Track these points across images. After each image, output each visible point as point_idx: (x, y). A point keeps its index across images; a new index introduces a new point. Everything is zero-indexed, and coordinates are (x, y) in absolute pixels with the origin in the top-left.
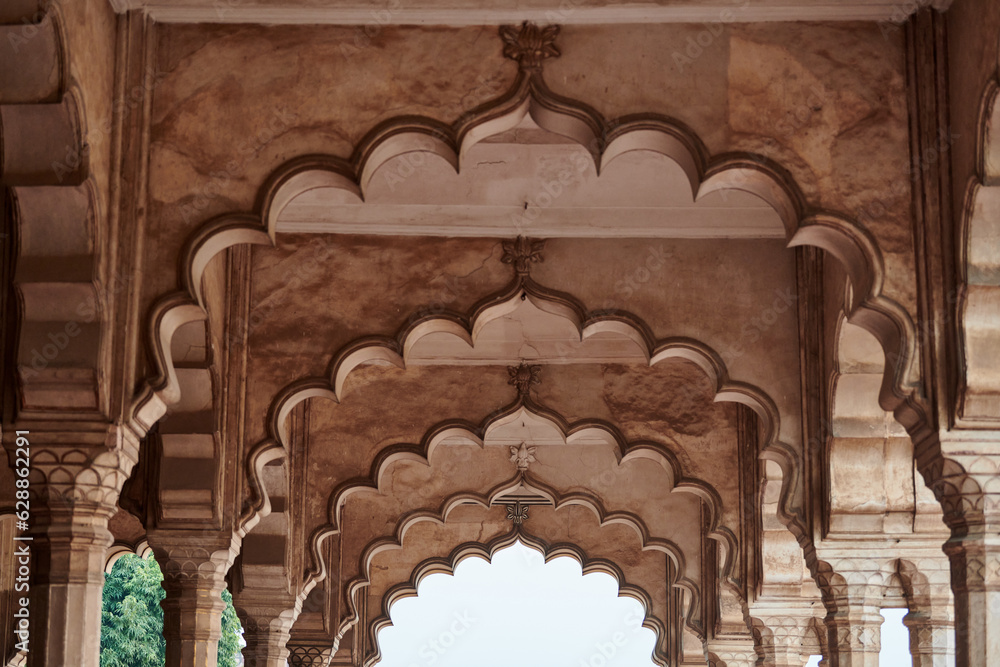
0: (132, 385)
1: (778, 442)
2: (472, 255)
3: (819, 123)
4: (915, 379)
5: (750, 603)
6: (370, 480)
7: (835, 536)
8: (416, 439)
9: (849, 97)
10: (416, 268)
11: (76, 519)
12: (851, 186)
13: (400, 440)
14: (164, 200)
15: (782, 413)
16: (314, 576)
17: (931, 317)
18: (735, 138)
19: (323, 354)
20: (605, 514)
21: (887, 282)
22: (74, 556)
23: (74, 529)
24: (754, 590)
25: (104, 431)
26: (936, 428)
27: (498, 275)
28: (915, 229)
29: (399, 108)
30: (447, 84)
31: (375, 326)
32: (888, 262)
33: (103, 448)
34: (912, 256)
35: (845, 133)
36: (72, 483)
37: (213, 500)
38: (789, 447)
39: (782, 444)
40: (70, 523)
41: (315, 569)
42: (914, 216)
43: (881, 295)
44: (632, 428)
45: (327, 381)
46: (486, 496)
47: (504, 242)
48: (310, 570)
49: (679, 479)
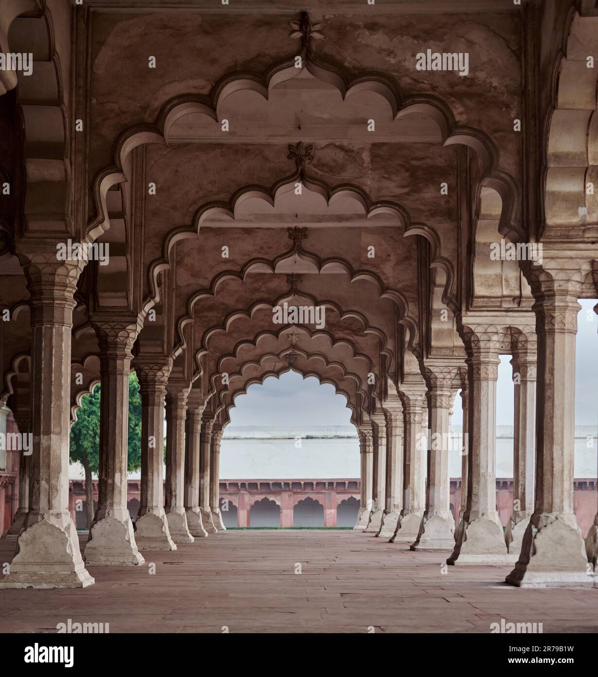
0: (173, 345)
1: (387, 349)
2: (276, 280)
3: (389, 260)
4: (417, 342)
5: (383, 403)
6: (233, 354)
8: (252, 338)
9: (399, 252)
10: (255, 285)
11: (156, 387)
12: (399, 281)
13: (245, 338)
14: (181, 285)
15: (388, 338)
16: (212, 392)
17: (422, 324)
18: (363, 265)
19: (222, 317)
20: (328, 363)
21: (410, 312)
22: (156, 398)
23: (156, 389)
24: (385, 398)
25: (165, 359)
26: (423, 358)
27: (285, 287)
28: (418, 294)
29: (255, 255)
30: (271, 247)
31: (241, 306)
32: (410, 306)
33: (165, 364)
34: (417, 303)
35: (398, 263)
36: (155, 375)
37: (184, 370)
38: (390, 351)
39: (388, 349)
40: (154, 388)
41: (212, 389)
42: (418, 291)
43: (407, 316)
44: (337, 334)
45: (223, 326)
46: (278, 355)
47: (287, 275)
48: (210, 390)
49: (356, 354)
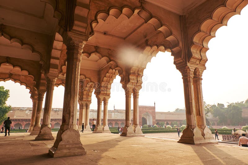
7: (190, 62)
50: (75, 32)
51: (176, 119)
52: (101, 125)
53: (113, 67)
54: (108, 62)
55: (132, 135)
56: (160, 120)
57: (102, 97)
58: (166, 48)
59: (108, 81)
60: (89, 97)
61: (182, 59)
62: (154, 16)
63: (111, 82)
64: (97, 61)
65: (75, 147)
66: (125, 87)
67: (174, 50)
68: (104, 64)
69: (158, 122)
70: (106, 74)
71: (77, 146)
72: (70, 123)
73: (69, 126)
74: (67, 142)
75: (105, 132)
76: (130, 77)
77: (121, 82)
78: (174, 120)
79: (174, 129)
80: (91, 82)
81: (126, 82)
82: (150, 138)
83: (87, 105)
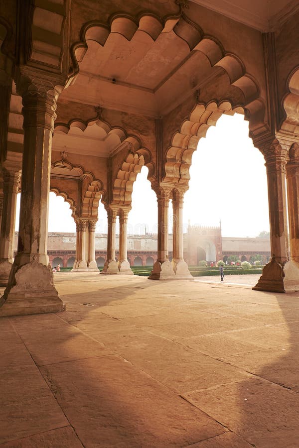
7: (282, 131)
8: (66, 122)
13: (61, 122)
44: (129, 131)
50: (34, 65)
51: (260, 250)
52: (115, 260)
53: (133, 150)
54: (122, 139)
55: (170, 277)
56: (231, 253)
57: (115, 208)
58: (234, 106)
59: (126, 177)
60: (92, 209)
61: (264, 126)
62: (208, 35)
63: (132, 179)
64: (104, 140)
65: (44, 298)
66: (156, 187)
67: (249, 106)
68: (117, 146)
69: (226, 256)
70: (122, 163)
71: (47, 295)
72: (32, 252)
73: (31, 258)
74: (27, 288)
75: (123, 272)
76: (166, 167)
77: (149, 178)
78: (256, 253)
79: (255, 267)
80: (94, 180)
81: (157, 177)
82: (203, 283)
83: (89, 224)
